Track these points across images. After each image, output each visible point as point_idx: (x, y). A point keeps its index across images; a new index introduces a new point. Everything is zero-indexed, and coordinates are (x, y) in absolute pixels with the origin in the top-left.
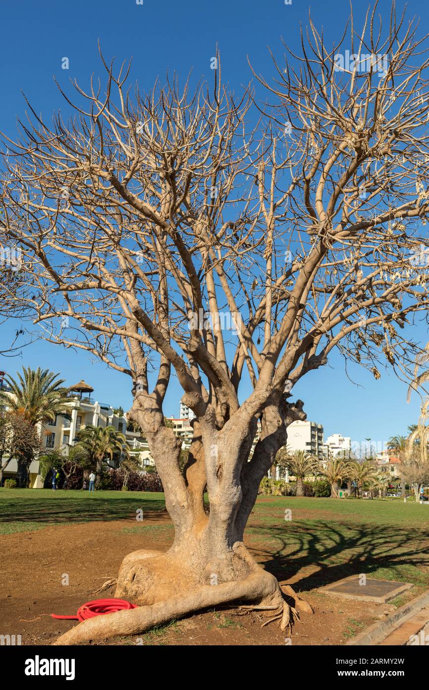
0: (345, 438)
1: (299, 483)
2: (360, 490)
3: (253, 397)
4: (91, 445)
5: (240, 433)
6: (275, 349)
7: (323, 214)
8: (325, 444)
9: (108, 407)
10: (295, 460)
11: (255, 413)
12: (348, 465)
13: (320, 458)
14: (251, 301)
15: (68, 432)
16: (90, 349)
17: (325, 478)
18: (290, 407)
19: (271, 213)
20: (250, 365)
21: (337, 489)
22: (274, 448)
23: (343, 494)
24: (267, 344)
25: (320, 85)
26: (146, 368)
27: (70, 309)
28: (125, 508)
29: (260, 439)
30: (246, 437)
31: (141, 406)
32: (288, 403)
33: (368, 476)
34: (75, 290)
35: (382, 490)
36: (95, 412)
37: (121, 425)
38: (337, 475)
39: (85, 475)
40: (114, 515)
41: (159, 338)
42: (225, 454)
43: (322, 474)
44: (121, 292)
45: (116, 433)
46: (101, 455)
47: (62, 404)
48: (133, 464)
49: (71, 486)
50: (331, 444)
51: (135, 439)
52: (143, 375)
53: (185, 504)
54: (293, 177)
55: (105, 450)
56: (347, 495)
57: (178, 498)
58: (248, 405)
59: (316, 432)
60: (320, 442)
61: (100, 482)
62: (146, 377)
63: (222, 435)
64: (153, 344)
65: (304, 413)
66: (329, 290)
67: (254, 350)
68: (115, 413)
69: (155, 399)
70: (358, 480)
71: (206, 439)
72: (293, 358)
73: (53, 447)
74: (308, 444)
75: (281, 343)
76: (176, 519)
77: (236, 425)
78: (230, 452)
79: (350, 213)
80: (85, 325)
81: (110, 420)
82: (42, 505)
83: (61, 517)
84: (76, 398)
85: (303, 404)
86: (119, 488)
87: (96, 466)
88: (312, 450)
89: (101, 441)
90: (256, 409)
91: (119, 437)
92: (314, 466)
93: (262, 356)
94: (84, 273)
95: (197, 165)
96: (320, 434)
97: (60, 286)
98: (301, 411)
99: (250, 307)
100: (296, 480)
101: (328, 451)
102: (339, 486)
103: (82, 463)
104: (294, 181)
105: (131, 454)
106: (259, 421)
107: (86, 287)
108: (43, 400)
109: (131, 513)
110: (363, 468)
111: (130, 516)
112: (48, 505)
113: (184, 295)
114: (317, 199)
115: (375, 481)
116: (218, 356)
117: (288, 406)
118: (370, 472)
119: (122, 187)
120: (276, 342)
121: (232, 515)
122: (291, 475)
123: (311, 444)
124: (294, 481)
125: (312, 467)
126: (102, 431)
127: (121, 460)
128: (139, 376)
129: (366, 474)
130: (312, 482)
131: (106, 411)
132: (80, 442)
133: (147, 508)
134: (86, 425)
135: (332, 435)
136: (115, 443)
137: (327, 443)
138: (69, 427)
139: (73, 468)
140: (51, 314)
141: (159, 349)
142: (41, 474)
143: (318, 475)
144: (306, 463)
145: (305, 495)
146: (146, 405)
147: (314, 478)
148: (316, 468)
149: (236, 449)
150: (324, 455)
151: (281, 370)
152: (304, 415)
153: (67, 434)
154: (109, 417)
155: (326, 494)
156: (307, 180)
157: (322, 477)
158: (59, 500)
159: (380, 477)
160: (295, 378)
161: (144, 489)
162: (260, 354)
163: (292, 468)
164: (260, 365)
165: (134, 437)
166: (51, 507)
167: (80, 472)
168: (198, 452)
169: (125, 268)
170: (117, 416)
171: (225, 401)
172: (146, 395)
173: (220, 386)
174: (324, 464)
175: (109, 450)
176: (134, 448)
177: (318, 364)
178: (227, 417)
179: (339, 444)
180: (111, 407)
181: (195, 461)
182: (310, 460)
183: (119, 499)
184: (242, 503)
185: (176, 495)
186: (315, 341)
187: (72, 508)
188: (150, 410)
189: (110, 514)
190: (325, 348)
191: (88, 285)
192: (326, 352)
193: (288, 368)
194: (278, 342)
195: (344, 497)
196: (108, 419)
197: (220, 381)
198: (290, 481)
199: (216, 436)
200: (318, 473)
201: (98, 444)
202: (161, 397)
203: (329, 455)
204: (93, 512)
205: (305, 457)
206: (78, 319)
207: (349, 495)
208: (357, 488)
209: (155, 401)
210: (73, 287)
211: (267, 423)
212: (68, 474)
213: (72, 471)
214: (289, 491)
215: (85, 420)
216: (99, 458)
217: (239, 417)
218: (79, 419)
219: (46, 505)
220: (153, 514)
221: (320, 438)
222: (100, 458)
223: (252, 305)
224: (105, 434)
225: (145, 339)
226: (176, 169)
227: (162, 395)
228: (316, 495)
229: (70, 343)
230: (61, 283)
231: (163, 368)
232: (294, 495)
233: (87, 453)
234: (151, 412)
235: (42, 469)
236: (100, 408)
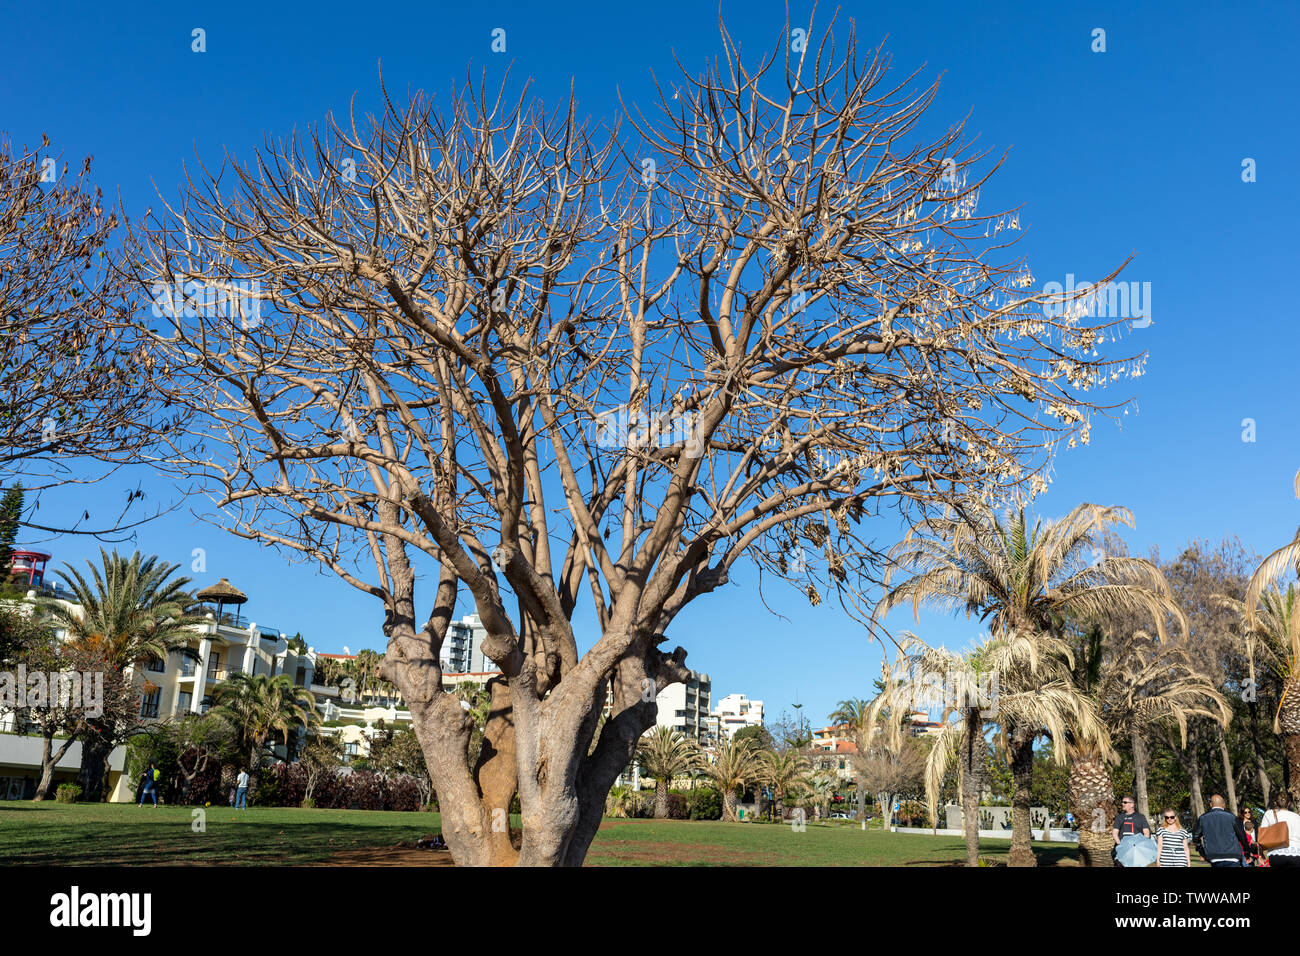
0: (753, 703)
1: (659, 793)
2: (778, 807)
3: (604, 645)
4: (241, 713)
5: (579, 707)
6: (644, 563)
7: (731, 340)
8: (713, 713)
9: (276, 634)
10: (653, 746)
11: (606, 672)
12: (756, 756)
13: (703, 741)
14: (595, 462)
15: (191, 685)
16: (310, 550)
17: (711, 782)
18: (663, 659)
19: (640, 316)
20: (595, 584)
21: (735, 804)
22: (635, 731)
23: (746, 813)
24: (626, 549)
25: (734, 152)
26: (412, 586)
27: (285, 482)
28: (321, 841)
29: (611, 716)
30: (590, 712)
31: (402, 654)
32: (660, 652)
33: (795, 777)
34: (308, 457)
35: (820, 805)
36: (249, 644)
37: (301, 672)
38: (735, 775)
39: (226, 776)
40: (302, 856)
41: (450, 544)
42: (552, 742)
43: (706, 775)
44: (389, 465)
45: (295, 689)
46: (260, 734)
47: (184, 628)
48: (327, 753)
49: (192, 798)
50: (725, 714)
51: (328, 701)
52: (406, 600)
53: (478, 829)
54: (679, 253)
55: (272, 724)
56: (754, 815)
57: (465, 819)
58: (595, 658)
59: (697, 690)
60: (703, 709)
61: (256, 791)
62: (412, 602)
63: (548, 710)
64: (433, 548)
65: (687, 670)
66: (735, 446)
67: (605, 560)
68: (291, 647)
69: (427, 642)
70: (776, 786)
71: (520, 714)
72: (672, 577)
73: (155, 716)
74: (679, 713)
75: (655, 552)
76: (460, 856)
77: (572, 693)
78: (562, 739)
79: (776, 325)
80: (313, 512)
81: (280, 663)
82: (152, 837)
83: (198, 860)
84: (209, 616)
85: (685, 654)
86: (297, 802)
87: (249, 758)
88: (687, 724)
89: (262, 704)
90: (607, 665)
91: (300, 698)
92: (691, 759)
93: (618, 570)
94: (327, 432)
95: (528, 261)
96: (703, 694)
97: (281, 450)
98: (682, 666)
99: (594, 472)
100: (654, 786)
101: (720, 727)
102: (738, 797)
103: (223, 750)
104: (682, 262)
105: (325, 732)
106: (609, 684)
107: (327, 454)
108: (143, 619)
109: (337, 851)
110: (786, 762)
111: (334, 858)
112: (163, 836)
113: (493, 468)
114: (722, 315)
115: (807, 788)
116: (539, 565)
117: (660, 658)
118: (798, 769)
119: (405, 297)
120: (645, 551)
121: (561, 848)
122: (644, 776)
123: (686, 713)
124: (649, 788)
125: (687, 761)
126: (265, 686)
127: (302, 742)
128: (399, 601)
129: (791, 774)
130: (685, 790)
131: (271, 643)
132: (218, 708)
133: (365, 841)
134: (228, 670)
135: (726, 695)
136: (292, 709)
137: (718, 711)
138: (193, 674)
139: (202, 760)
140: (252, 492)
141: (444, 558)
142: (130, 773)
143: (698, 776)
144: (676, 752)
145: (671, 816)
146: (411, 654)
147: (690, 781)
148: (694, 761)
149: (571, 734)
150: (711, 735)
151: (652, 595)
152: (686, 673)
153: (187, 689)
154: (278, 655)
155: (713, 813)
156: (704, 274)
157: (706, 781)
158: (182, 827)
159: (818, 780)
160: (673, 609)
161: (346, 804)
162: (615, 566)
163: (648, 761)
164: (616, 586)
165: (327, 697)
166: (171, 840)
167: (215, 768)
168: (499, 737)
169: (379, 406)
170: (295, 653)
171: (554, 650)
172: (412, 634)
173: (547, 624)
174: (710, 754)
175: (279, 725)
176: (326, 719)
177: (713, 583)
178: (555, 679)
179: (741, 715)
180: (283, 636)
181: (494, 753)
182: (683, 746)
183: (305, 825)
184: (578, 828)
185: (461, 814)
186: (709, 548)
187: (215, 841)
188: (419, 663)
189: (294, 854)
190: (726, 556)
191: (330, 451)
192: (726, 564)
193: (663, 593)
194: (649, 550)
195: (746, 819)
196: (275, 660)
197: (547, 616)
198: (643, 788)
199: (537, 711)
200: (698, 772)
201: (255, 712)
202: (438, 638)
203: (719, 736)
204: (259, 850)
205: (675, 740)
206: (300, 500)
207: (757, 815)
208: (773, 802)
209: (427, 646)
210: (304, 452)
211: (624, 688)
212: (191, 771)
213: (199, 768)
214: (639, 808)
215: (225, 660)
216: (257, 741)
217: (578, 678)
218: (214, 660)
219: (158, 837)
220: (381, 853)
221: (704, 702)
222: (259, 740)
223: (597, 469)
224: (271, 691)
225: (419, 539)
226: (498, 276)
227: (440, 636)
228: (694, 815)
229: (273, 538)
230: (283, 446)
231: (444, 588)
232: (648, 817)
233: (231, 729)
234: (421, 666)
235: (131, 763)
236: (258, 636)
